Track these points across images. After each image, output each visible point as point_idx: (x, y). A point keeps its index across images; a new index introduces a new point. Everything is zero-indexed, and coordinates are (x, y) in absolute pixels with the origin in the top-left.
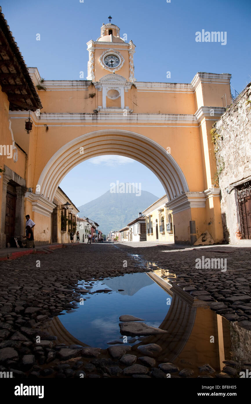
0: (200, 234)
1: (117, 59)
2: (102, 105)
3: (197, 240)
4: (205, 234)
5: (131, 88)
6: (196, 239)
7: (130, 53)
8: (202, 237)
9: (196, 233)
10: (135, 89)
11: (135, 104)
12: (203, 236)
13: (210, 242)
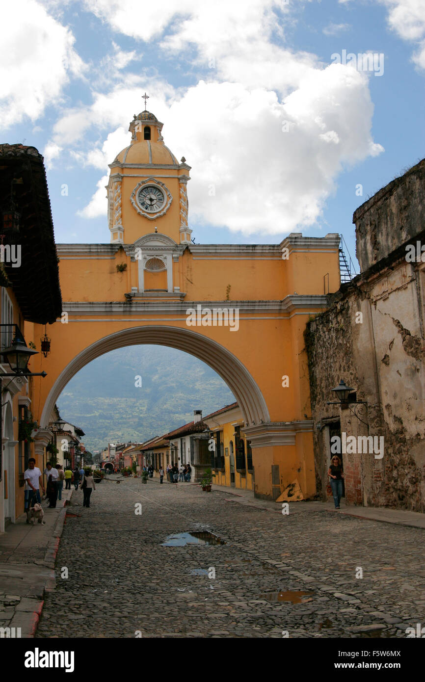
0: (286, 485)
1: (160, 195)
2: (137, 285)
3: (281, 494)
4: (294, 485)
5: (183, 254)
6: (280, 492)
7: (181, 181)
8: (289, 489)
9: (279, 484)
10: (189, 255)
11: (189, 281)
12: (291, 488)
13: (298, 497)
